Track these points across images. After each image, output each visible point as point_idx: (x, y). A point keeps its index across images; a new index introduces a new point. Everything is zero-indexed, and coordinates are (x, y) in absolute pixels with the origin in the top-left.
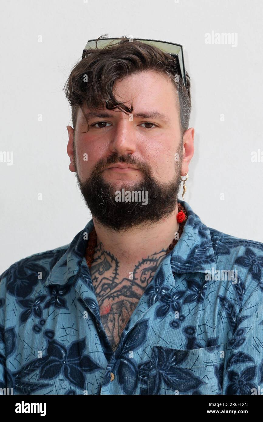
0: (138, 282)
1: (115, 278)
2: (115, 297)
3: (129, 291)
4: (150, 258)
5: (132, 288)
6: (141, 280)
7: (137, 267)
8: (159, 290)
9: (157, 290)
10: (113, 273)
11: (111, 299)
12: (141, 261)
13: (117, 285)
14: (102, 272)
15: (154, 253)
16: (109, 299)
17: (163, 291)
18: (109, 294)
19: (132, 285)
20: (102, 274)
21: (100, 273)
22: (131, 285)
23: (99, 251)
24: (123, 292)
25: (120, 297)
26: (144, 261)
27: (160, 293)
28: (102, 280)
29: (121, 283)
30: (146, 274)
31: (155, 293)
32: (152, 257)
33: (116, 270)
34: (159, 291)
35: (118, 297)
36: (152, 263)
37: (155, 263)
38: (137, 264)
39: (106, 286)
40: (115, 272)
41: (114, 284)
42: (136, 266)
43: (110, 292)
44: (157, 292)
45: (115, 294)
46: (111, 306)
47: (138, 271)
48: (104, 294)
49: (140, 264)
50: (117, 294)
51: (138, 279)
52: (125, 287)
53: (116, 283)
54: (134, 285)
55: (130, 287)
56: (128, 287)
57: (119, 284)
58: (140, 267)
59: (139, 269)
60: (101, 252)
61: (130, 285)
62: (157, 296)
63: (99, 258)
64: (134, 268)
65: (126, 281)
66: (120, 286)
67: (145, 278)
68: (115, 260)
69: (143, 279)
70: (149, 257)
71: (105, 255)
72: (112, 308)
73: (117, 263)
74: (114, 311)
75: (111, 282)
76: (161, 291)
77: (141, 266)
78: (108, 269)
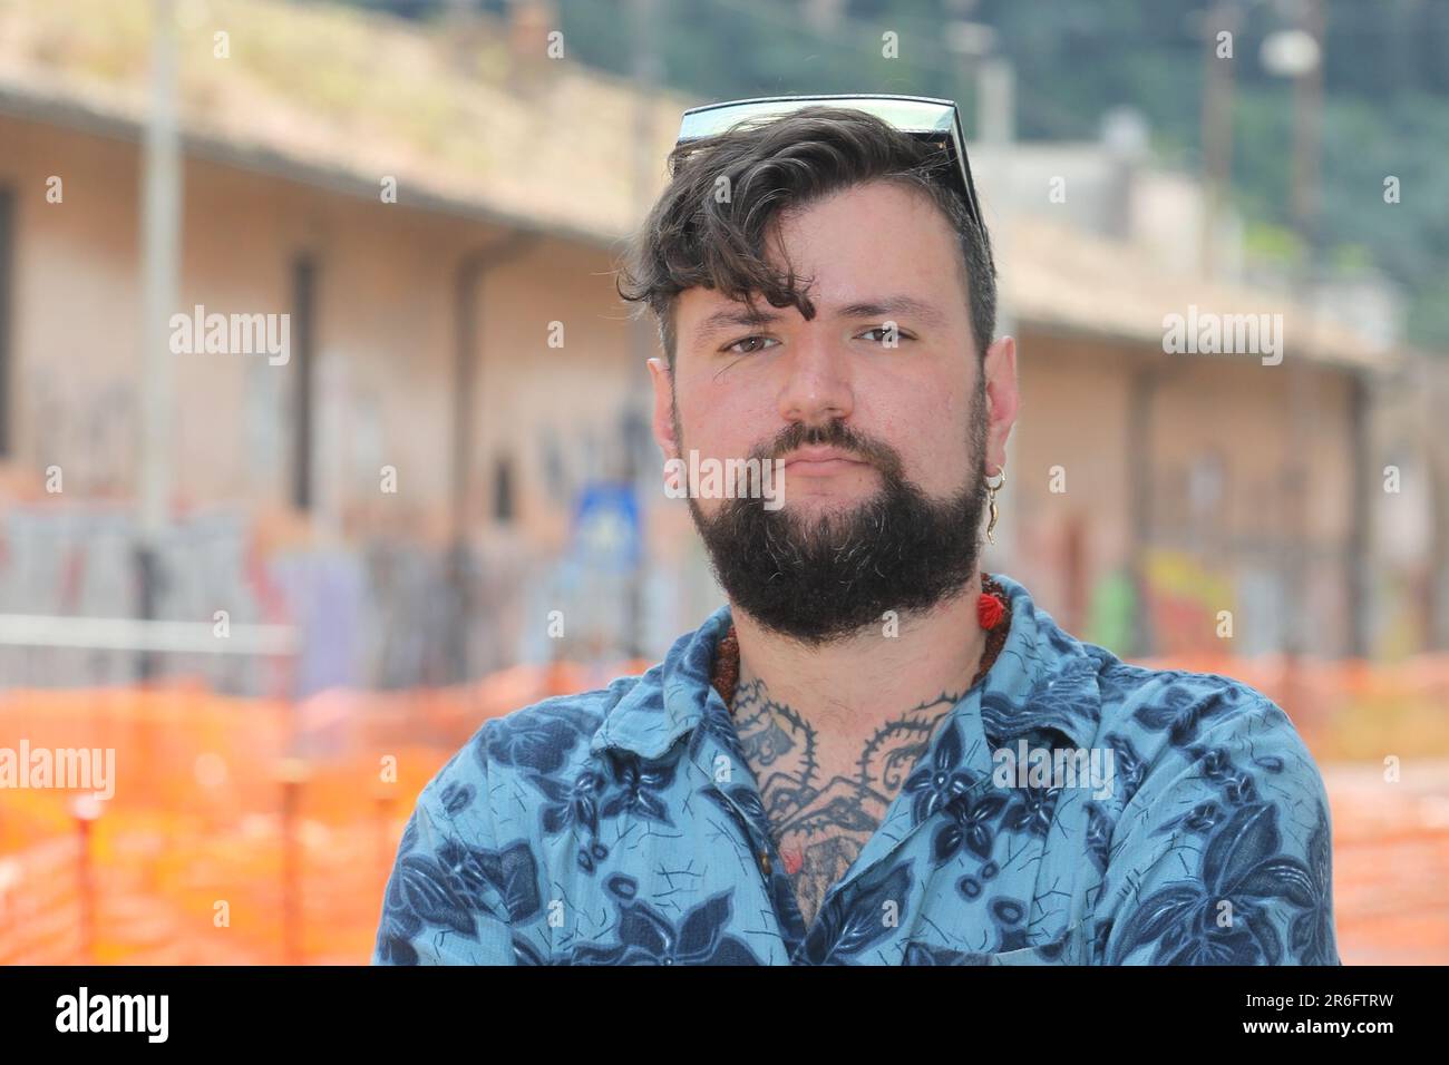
0: (878, 787)
1: (808, 775)
2: (814, 826)
3: (854, 813)
4: (909, 718)
5: (860, 804)
6: (885, 781)
7: (872, 747)
8: (944, 782)
9: (941, 780)
10: (803, 763)
11: (803, 832)
12: (882, 728)
13: (815, 794)
14: (767, 757)
15: (919, 704)
16: (797, 832)
17: (959, 784)
18: (796, 818)
19: (862, 796)
20: (769, 764)
21: (765, 761)
22: (857, 797)
23: (753, 701)
24: (835, 815)
25: (828, 828)
26: (892, 728)
27: (949, 790)
28: (770, 780)
29: (826, 789)
30: (901, 767)
31: (932, 788)
32: (914, 715)
33: (809, 753)
34: (946, 785)
35: (822, 829)
36: (915, 734)
37: (925, 734)
38: (871, 738)
39: (785, 797)
40: (806, 759)
41: (807, 792)
42: (867, 742)
43: (796, 813)
44: (939, 786)
45: (813, 821)
46: (803, 852)
47: (873, 755)
48: (782, 819)
49: (880, 737)
50: (819, 820)
51: (875, 779)
52: (839, 801)
53: (812, 788)
54: (865, 797)
55: (857, 803)
56: (850, 802)
57: (822, 791)
58: (879, 745)
59: (877, 750)
60: (759, 704)
61: (853, 796)
62: (939, 797)
63: (755, 719)
64: (864, 747)
65: (843, 785)
66: (824, 800)
67: (898, 777)
68: (803, 727)
69: (892, 780)
70: (904, 715)
71: (770, 714)
72: (808, 859)
73: (810, 735)
74: (814, 866)
75: (797, 787)
76: (952, 784)
77: (883, 742)
78: (785, 751)
